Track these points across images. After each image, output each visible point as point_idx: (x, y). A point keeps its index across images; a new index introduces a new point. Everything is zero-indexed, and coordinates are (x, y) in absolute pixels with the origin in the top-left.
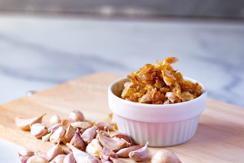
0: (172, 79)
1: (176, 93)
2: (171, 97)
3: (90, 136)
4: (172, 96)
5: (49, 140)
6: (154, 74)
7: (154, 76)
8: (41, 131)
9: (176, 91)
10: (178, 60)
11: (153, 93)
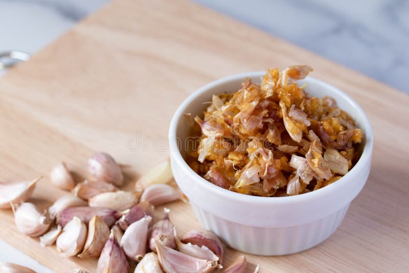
0: (303, 126)
1: (313, 164)
2: (302, 172)
3: (138, 243)
4: (306, 167)
5: (54, 243)
6: (266, 114)
7: (264, 118)
8: (38, 227)
9: (313, 157)
10: (312, 70)
11: (267, 165)
